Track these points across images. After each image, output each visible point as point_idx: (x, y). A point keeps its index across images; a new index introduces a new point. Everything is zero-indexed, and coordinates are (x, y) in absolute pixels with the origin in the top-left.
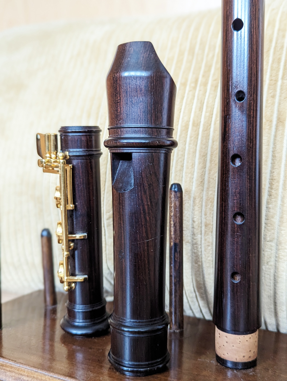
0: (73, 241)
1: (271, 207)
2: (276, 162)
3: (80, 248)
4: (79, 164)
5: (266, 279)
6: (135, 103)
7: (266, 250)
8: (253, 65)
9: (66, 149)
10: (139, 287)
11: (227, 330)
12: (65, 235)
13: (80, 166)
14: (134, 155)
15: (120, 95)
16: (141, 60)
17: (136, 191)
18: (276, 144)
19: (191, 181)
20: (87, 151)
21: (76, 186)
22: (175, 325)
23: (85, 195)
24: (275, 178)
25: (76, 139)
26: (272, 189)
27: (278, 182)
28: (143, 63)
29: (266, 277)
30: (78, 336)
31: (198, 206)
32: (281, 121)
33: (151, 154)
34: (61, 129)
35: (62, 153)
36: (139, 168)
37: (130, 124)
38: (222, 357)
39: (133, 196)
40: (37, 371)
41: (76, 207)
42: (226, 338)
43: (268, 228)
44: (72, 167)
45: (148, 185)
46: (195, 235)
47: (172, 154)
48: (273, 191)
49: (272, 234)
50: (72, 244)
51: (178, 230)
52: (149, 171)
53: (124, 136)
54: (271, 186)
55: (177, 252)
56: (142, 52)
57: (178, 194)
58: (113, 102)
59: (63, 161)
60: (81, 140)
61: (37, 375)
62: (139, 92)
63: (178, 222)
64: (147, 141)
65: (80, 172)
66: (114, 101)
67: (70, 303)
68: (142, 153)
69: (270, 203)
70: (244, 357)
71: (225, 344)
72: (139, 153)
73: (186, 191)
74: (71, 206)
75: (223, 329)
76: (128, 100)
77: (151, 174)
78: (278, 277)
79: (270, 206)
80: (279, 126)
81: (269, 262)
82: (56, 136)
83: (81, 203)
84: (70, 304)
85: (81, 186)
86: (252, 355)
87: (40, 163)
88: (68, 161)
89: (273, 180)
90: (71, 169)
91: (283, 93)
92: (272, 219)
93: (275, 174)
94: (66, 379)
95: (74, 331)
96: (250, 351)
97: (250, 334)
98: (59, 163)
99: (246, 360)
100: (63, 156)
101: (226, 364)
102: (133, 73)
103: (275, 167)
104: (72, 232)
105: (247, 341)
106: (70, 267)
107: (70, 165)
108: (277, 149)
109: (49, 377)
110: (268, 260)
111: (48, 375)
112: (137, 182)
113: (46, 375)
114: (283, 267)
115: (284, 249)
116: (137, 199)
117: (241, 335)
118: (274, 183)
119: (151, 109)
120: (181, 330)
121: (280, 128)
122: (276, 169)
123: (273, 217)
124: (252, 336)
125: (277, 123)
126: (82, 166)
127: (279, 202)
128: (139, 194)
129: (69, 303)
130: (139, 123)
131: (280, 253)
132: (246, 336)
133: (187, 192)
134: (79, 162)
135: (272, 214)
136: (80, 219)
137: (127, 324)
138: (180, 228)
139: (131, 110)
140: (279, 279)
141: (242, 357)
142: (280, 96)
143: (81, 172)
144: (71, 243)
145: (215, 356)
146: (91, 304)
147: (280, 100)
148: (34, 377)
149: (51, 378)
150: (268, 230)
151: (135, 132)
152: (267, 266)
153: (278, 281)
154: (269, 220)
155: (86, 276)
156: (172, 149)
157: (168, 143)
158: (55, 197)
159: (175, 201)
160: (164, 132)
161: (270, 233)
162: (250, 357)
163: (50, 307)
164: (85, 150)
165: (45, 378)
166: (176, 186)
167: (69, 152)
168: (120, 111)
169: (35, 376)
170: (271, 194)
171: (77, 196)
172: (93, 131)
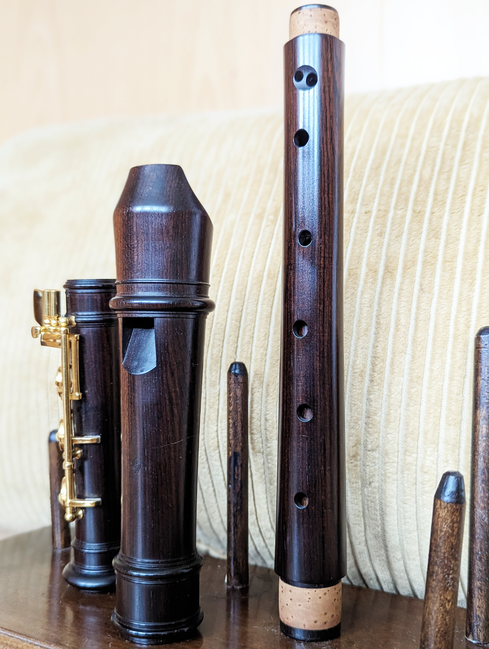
0: (81, 446)
1: (373, 399)
2: (381, 332)
3: (90, 456)
4: (90, 334)
5: (370, 508)
6: (159, 249)
7: (368, 464)
8: (324, 194)
9: (72, 312)
10: (163, 513)
11: (294, 582)
12: (68, 438)
13: (91, 337)
14: (156, 321)
15: (137, 237)
16: (168, 190)
17: (160, 372)
18: (381, 305)
19: (263, 359)
20: (101, 314)
21: (86, 366)
22: (234, 577)
23: (99, 379)
24: (379, 355)
25: (86, 298)
26: (374, 372)
27: (383, 361)
28: (171, 195)
29: (370, 506)
30: (88, 591)
31: (272, 396)
32: (389, 270)
33: (181, 320)
34: (66, 283)
35: (65, 318)
36: (165, 340)
37: (152, 278)
38: (285, 623)
39: (155, 379)
40: (12, 635)
41: (84, 395)
42: (290, 593)
43: (370, 430)
44: (78, 339)
45: (177, 364)
46: (269, 441)
47: (207, 320)
48: (376, 375)
49: (375, 440)
50: (79, 452)
51: (240, 432)
52: (178, 343)
53: (135, 295)
54: (373, 367)
55: (238, 466)
56: (169, 178)
57: (240, 379)
58: (126, 246)
59: (65, 329)
60: (93, 299)
61: (12, 642)
62: (165, 235)
63: (239, 420)
64: (167, 302)
65: (90, 345)
66: (128, 245)
67: (77, 540)
68: (169, 319)
69: (371, 393)
70: (316, 622)
71: (289, 602)
72: (165, 319)
73: (256, 374)
74: (77, 395)
75: (287, 581)
76: (150, 244)
77: (180, 348)
78: (386, 505)
79: (372, 397)
80: (387, 278)
81: (373, 482)
82: (58, 294)
83: (92, 390)
84: (77, 542)
85: (92, 365)
86: (329, 620)
87: (34, 331)
88: (73, 329)
89: (376, 358)
90: (77, 340)
91: (394, 230)
92: (374, 417)
93: (379, 349)
94: (50, 646)
95: (82, 583)
96: (326, 614)
97: (325, 587)
98: (60, 331)
99: (319, 627)
100: (66, 322)
101: (291, 633)
102: (147, 208)
103: (379, 340)
104: (79, 434)
105: (320, 598)
106: (75, 487)
107: (76, 336)
108: (383, 312)
109: (28, 645)
110: (371, 480)
111: (27, 642)
112: (161, 360)
113: (24, 641)
114: (392, 491)
115: (393, 462)
116: (161, 383)
117: (311, 589)
118: (377, 363)
119: (182, 258)
120: (243, 586)
121: (388, 281)
122: (380, 341)
123: (375, 414)
124: (328, 591)
125: (385, 273)
126: (94, 337)
127: (385, 392)
128: (164, 376)
129: (75, 541)
130: (164, 277)
131: (387, 469)
132: (318, 590)
133: (256, 376)
134: (91, 332)
135: (375, 409)
136: (91, 414)
137: (138, 566)
138: (242, 430)
139: (153, 259)
140: (388, 509)
141: (313, 623)
142: (390, 234)
143: (92, 345)
144: (77, 450)
145: (279, 623)
146: (106, 542)
147: (390, 240)
148: (7, 644)
149: (30, 646)
150: (369, 434)
151: (159, 290)
152: (370, 489)
153: (387, 512)
154: (370, 419)
155: (99, 499)
156: (208, 314)
157: (198, 304)
158: (56, 382)
159: (236, 388)
160: (193, 289)
161: (372, 437)
162: (325, 623)
163: (59, 551)
164: (99, 313)
165: (21, 646)
166: (237, 366)
167: (77, 316)
168: (137, 260)
169: (9, 643)
170: (373, 379)
171: (87, 380)
172: (111, 286)
